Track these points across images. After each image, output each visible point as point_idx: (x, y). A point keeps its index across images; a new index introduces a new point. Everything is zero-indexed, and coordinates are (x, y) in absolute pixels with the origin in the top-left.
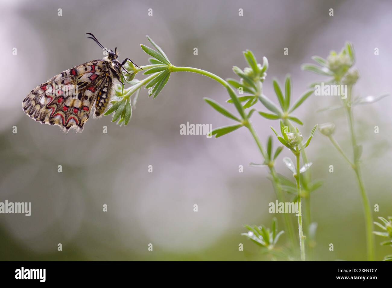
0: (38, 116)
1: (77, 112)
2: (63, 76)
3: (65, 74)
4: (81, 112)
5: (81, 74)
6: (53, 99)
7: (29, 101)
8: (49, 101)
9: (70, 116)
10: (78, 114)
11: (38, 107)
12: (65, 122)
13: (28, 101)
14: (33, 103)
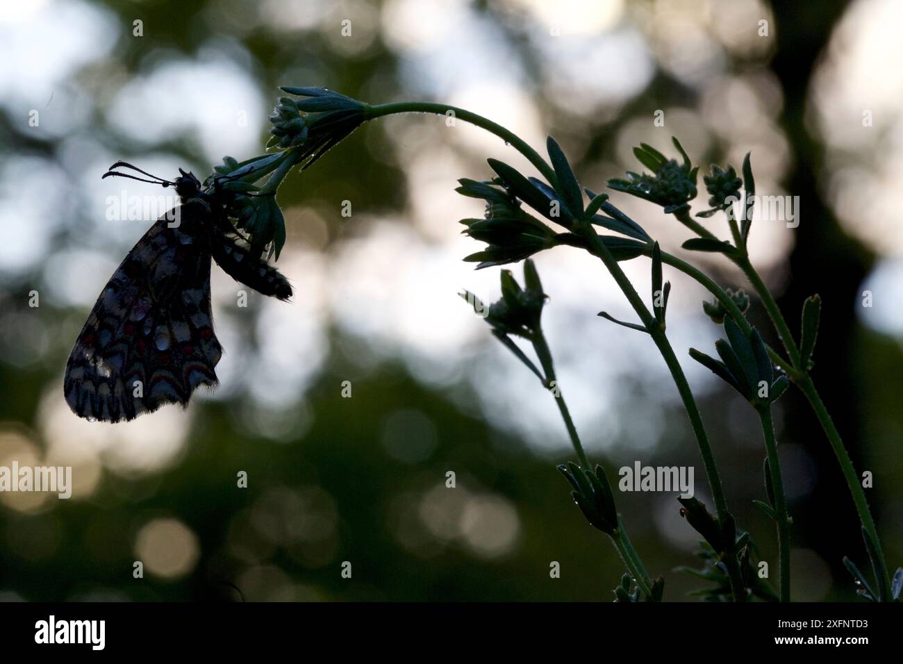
0: (118, 408)
1: (194, 351)
2: (116, 291)
3: (118, 284)
4: (200, 347)
5: (152, 263)
6: (126, 352)
7: (78, 386)
8: (118, 362)
9: (184, 369)
10: (198, 353)
11: (105, 390)
12: (181, 386)
13: (74, 388)
14: (89, 386)
